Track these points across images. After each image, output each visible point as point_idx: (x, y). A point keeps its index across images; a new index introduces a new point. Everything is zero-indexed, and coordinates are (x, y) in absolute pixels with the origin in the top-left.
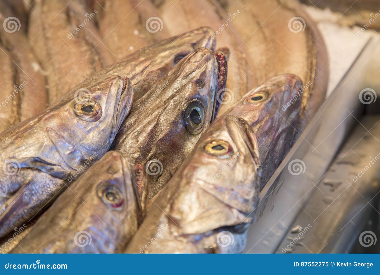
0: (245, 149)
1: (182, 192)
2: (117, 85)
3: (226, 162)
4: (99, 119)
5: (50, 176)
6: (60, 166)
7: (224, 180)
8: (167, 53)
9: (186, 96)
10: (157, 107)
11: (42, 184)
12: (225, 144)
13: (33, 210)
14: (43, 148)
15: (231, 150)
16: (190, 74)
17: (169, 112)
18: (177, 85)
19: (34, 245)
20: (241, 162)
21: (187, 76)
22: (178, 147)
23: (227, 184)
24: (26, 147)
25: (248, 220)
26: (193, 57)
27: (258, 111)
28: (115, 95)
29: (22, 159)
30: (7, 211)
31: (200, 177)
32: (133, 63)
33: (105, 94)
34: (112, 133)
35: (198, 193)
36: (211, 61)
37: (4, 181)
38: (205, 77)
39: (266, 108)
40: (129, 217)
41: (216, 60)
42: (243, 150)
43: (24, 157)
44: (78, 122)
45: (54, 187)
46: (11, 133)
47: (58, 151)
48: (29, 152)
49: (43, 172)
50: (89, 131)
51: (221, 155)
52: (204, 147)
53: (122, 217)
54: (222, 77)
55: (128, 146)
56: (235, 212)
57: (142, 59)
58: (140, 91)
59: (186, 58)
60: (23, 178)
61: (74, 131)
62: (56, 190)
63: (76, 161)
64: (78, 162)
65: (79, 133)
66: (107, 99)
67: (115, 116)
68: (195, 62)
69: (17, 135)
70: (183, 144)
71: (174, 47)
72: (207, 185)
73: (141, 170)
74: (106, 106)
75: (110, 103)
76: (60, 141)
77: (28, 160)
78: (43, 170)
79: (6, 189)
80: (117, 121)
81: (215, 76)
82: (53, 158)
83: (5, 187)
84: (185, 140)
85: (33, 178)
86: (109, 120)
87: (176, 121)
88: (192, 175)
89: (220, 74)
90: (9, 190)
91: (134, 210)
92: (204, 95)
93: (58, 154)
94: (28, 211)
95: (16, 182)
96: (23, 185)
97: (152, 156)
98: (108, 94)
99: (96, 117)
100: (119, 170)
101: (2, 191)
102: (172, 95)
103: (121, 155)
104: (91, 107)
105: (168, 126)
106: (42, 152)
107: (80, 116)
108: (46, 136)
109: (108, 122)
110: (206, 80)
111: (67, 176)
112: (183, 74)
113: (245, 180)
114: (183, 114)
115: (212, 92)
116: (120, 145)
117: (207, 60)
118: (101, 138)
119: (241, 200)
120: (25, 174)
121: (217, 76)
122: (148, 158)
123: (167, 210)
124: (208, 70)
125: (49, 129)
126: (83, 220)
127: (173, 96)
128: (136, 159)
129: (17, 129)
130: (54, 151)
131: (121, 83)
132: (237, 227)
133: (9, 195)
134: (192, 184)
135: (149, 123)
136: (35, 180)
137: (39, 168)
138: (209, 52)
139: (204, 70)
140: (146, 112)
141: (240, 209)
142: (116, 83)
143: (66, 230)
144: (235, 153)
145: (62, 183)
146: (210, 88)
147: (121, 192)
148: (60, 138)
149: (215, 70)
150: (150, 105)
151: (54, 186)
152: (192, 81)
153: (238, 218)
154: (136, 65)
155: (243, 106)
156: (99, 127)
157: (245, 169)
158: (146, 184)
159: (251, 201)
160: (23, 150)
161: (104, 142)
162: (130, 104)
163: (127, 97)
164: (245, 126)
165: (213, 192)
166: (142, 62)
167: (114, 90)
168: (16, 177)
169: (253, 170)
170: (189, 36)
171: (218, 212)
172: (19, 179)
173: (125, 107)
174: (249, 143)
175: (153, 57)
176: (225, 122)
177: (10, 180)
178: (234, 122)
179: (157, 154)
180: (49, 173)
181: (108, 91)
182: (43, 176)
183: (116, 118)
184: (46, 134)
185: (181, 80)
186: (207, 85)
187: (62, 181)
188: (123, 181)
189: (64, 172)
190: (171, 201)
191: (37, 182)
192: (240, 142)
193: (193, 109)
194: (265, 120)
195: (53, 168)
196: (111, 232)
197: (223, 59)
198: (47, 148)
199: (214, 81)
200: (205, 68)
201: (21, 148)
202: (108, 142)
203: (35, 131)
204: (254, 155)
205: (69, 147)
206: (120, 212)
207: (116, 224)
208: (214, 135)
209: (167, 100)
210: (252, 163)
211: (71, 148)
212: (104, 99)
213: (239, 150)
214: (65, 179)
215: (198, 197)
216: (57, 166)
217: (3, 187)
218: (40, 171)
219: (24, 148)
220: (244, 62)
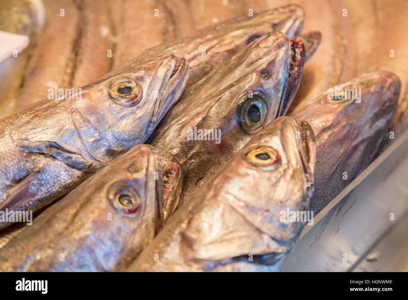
0: (297, 162)
1: (206, 206)
2: (167, 66)
3: (267, 175)
4: (137, 104)
5: (66, 166)
6: (81, 155)
7: (260, 198)
8: (240, 32)
9: (246, 88)
10: (211, 97)
11: (55, 173)
12: (273, 153)
13: (40, 203)
14: (63, 132)
15: (278, 161)
16: (256, 61)
17: (222, 104)
18: (237, 73)
19: (19, 248)
20: (288, 177)
21: (252, 63)
22: (227, 148)
23: (262, 203)
24: (43, 128)
25: (281, 249)
26: (263, 41)
27: (333, 114)
28: (162, 77)
29: (34, 142)
30: (8, 201)
31: (230, 191)
32: (199, 40)
33: (150, 75)
34: (151, 122)
35: (224, 209)
36: (284, 49)
37: (9, 165)
38: (274, 67)
39: (344, 112)
40: (143, 226)
41: (290, 48)
42: (294, 162)
43: (39, 140)
44: (110, 105)
45: (70, 179)
46: (30, 110)
47: (80, 137)
48: (45, 135)
49: (59, 160)
50: (123, 118)
51: (264, 166)
52: (247, 154)
53: (133, 226)
54: (296, 69)
55: (168, 139)
56: (266, 238)
57: (210, 36)
58: (200, 74)
59: (256, 42)
60: (33, 164)
61: (104, 115)
62: (71, 183)
63: (101, 151)
64: (103, 153)
65: (110, 118)
66: (151, 82)
67: (158, 103)
68: (265, 47)
69: (36, 113)
70: (234, 144)
71: (251, 26)
72: (236, 201)
73: (175, 170)
74: (148, 90)
75: (154, 86)
76: (85, 125)
77: (42, 144)
78: (59, 158)
79: (11, 175)
80: (159, 108)
81: (286, 67)
82: (74, 144)
83: (10, 173)
84: (237, 140)
85: (45, 166)
86: (150, 106)
87: (229, 116)
88: (222, 187)
89: (296, 65)
90: (14, 177)
91: (153, 219)
92: (268, 89)
93: (79, 141)
94: (33, 204)
95: (24, 168)
96: (32, 172)
97: (195, 155)
98: (154, 75)
99: (134, 102)
100: (142, 169)
101: (7, 177)
102: (230, 85)
103: (151, 151)
104: (130, 89)
105: (218, 121)
106: (61, 136)
107: (115, 99)
108: (69, 118)
109: (147, 109)
110: (275, 70)
111: (87, 167)
112: (249, 60)
113: (287, 201)
114: (239, 109)
115: (280, 85)
116: (160, 137)
117: (280, 46)
118: (137, 127)
119: (277, 225)
120: (36, 161)
121: (289, 67)
122: (189, 156)
123: (184, 226)
124: (278, 59)
125: (75, 110)
126: (82, 226)
127: (232, 86)
128: (174, 156)
129: (39, 106)
130: (76, 137)
131: (173, 63)
132: (265, 257)
133: (14, 183)
134: (219, 198)
135: (198, 114)
136: (47, 168)
137: (55, 155)
138: (283, 37)
139: (273, 58)
140: (197, 101)
141: (273, 236)
142: (167, 63)
143: (60, 235)
144: (283, 165)
145: (80, 175)
146: (278, 80)
147: (139, 196)
148: (85, 122)
149: (287, 59)
150: (203, 94)
151: (70, 177)
152: (256, 70)
153: (268, 246)
154: (201, 43)
155: (317, 106)
156: (136, 113)
157: (291, 186)
158: (175, 189)
159: (290, 226)
160: (39, 132)
161: (139, 132)
162: (182, 90)
163: (178, 81)
164: (306, 132)
165: (242, 211)
166: (209, 40)
167: (161, 72)
168: (25, 162)
169: (302, 188)
170: (272, 14)
171: (244, 237)
172: (28, 165)
173: (174, 92)
174: (303, 154)
175: (222, 36)
176: (282, 125)
177: (17, 165)
178: (292, 126)
179: (200, 153)
180: (66, 161)
181: (154, 72)
182: (58, 164)
183: (159, 105)
184: (69, 116)
185: (245, 67)
186: (274, 77)
187: (81, 172)
188: (144, 183)
189: (84, 162)
190: (191, 216)
191: (49, 171)
192: (293, 152)
193: (252, 103)
194: (340, 126)
195: (71, 156)
196: (115, 242)
197: (302, 47)
198: (68, 133)
199: (284, 73)
200: (274, 57)
201: (37, 129)
202: (144, 132)
203: (58, 111)
204: (308, 170)
205: (95, 133)
206: (133, 220)
207: (123, 234)
208: (262, 141)
209: (224, 89)
210: (302, 180)
211: (97, 135)
212: (148, 80)
213: (289, 162)
214: (84, 170)
215: (223, 215)
216: (77, 155)
217: (7, 173)
218: (54, 158)
219: (40, 129)
220: (342, 50)
